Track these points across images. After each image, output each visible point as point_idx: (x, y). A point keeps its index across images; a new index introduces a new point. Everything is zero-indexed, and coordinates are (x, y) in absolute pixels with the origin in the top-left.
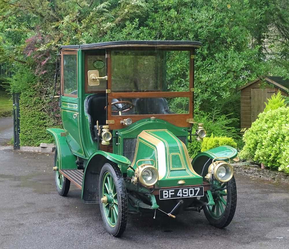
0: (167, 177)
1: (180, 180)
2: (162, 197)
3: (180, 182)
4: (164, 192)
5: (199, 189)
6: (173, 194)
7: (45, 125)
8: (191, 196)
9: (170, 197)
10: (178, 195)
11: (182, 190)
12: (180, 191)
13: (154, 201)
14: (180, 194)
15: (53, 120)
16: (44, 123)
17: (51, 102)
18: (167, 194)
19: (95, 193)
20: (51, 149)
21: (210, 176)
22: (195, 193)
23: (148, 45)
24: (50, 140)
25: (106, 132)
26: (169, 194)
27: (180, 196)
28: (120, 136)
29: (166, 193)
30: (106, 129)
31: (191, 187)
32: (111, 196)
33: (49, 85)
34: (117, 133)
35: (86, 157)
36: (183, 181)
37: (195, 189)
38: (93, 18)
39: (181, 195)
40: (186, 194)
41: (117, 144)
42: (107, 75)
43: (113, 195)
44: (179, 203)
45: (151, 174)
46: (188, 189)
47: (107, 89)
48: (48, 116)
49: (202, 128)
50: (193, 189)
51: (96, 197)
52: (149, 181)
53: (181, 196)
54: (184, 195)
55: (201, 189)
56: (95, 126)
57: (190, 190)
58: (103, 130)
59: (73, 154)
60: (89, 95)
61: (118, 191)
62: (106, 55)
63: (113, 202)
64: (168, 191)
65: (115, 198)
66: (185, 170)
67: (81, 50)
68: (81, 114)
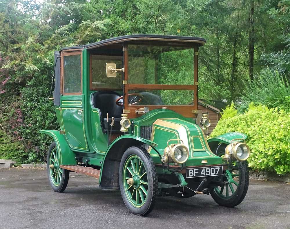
0: (192, 158)
1: (203, 159)
2: (188, 176)
3: (203, 162)
4: (190, 170)
5: (219, 168)
6: (198, 172)
7: (2, 142)
8: (212, 175)
9: (195, 176)
10: (202, 173)
11: (205, 169)
12: (204, 170)
13: (182, 179)
14: (203, 172)
15: (10, 138)
16: (2, 141)
17: (8, 120)
18: (192, 173)
19: (111, 179)
20: (9, 165)
21: (228, 157)
22: (216, 173)
23: (163, 39)
24: (8, 156)
25: (125, 120)
26: (194, 173)
27: (203, 175)
28: (136, 124)
29: (191, 171)
30: (124, 116)
31: (213, 166)
32: (136, 178)
33: (8, 104)
34: (133, 122)
35: (90, 151)
36: (205, 161)
37: (216, 168)
38: (54, 39)
39: (204, 174)
40: (208, 173)
41: (133, 132)
42: (124, 67)
43: (139, 176)
44: (203, 181)
45: (180, 153)
46: (210, 168)
47: (124, 80)
48: (5, 134)
49: (206, 118)
50: (214, 169)
51: (113, 184)
52: (180, 159)
53: (204, 175)
54: (207, 174)
55: (221, 168)
56: (105, 119)
57: (212, 169)
58: (122, 118)
59: (72, 150)
60: (94, 92)
61: (149, 170)
62: (123, 48)
63: (139, 183)
64: (193, 170)
65: (142, 179)
66: (205, 151)
67: (87, 49)
68: (85, 110)
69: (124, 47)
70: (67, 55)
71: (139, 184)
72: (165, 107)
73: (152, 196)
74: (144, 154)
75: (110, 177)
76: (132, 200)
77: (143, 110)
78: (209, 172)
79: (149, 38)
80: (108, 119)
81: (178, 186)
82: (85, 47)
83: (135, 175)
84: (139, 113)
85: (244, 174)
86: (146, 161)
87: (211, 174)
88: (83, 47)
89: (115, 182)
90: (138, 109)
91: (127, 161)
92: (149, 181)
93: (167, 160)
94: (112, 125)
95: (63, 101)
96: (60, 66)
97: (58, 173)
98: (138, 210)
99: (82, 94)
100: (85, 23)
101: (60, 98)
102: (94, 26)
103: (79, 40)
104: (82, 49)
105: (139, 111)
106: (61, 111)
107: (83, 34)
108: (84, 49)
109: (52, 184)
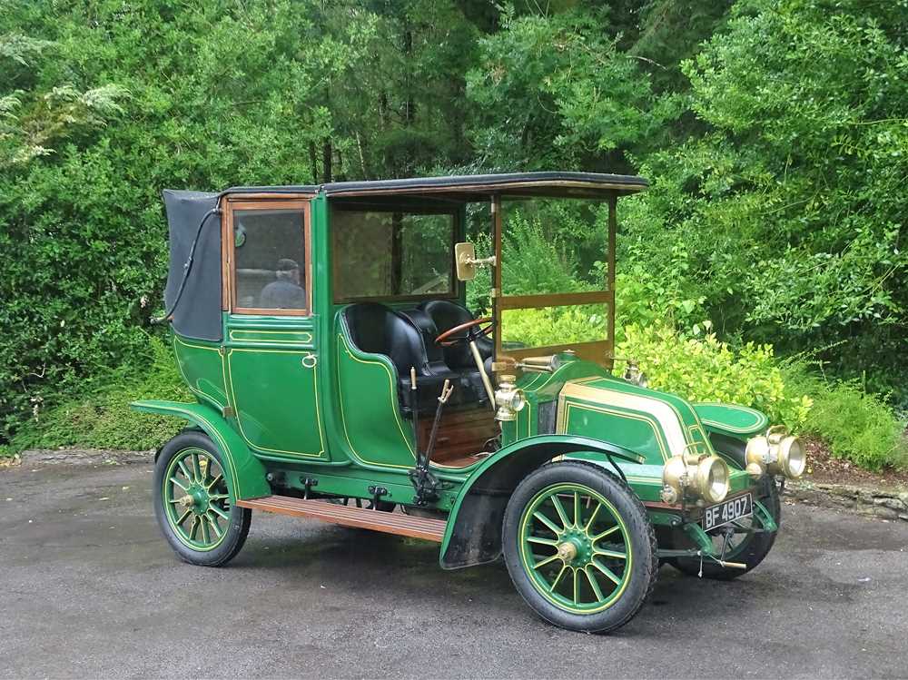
4: (707, 513)
5: (745, 499)
6: (718, 515)
8: (737, 516)
9: (714, 524)
10: (724, 517)
11: (728, 504)
12: (726, 507)
13: (704, 537)
18: (710, 518)
19: (467, 541)
22: (742, 511)
23: (589, 183)
26: (712, 517)
27: (725, 520)
28: (528, 398)
29: (709, 515)
30: (508, 382)
31: (738, 496)
35: (332, 461)
37: (742, 500)
39: (726, 516)
40: (732, 514)
42: (495, 255)
43: (587, 536)
47: (495, 287)
50: (739, 501)
51: (469, 552)
53: (727, 520)
54: (730, 517)
55: (748, 497)
57: (736, 502)
58: (501, 385)
59: (256, 457)
60: (345, 307)
61: (637, 524)
62: (493, 205)
63: (588, 554)
64: (711, 510)
65: (599, 544)
67: (329, 198)
68: (326, 356)
69: (495, 203)
70: (248, 208)
71: (589, 557)
72: (569, 351)
75: (463, 537)
76: (553, 595)
78: (732, 510)
80: (417, 382)
81: (691, 553)
82: (321, 190)
83: (572, 534)
84: (525, 369)
86: (625, 501)
87: (737, 514)
88: (316, 191)
89: (474, 547)
90: (519, 360)
91: (536, 498)
92: (638, 551)
93: (679, 496)
94: (442, 399)
95: (235, 328)
96: (221, 237)
97: (205, 518)
98: (587, 619)
99: (311, 314)
100: (59, 93)
101: (222, 322)
102: (89, 103)
103: (40, 137)
104: (309, 196)
105: (523, 365)
106: (226, 356)
107: (55, 119)
108: (317, 196)
109: (178, 543)
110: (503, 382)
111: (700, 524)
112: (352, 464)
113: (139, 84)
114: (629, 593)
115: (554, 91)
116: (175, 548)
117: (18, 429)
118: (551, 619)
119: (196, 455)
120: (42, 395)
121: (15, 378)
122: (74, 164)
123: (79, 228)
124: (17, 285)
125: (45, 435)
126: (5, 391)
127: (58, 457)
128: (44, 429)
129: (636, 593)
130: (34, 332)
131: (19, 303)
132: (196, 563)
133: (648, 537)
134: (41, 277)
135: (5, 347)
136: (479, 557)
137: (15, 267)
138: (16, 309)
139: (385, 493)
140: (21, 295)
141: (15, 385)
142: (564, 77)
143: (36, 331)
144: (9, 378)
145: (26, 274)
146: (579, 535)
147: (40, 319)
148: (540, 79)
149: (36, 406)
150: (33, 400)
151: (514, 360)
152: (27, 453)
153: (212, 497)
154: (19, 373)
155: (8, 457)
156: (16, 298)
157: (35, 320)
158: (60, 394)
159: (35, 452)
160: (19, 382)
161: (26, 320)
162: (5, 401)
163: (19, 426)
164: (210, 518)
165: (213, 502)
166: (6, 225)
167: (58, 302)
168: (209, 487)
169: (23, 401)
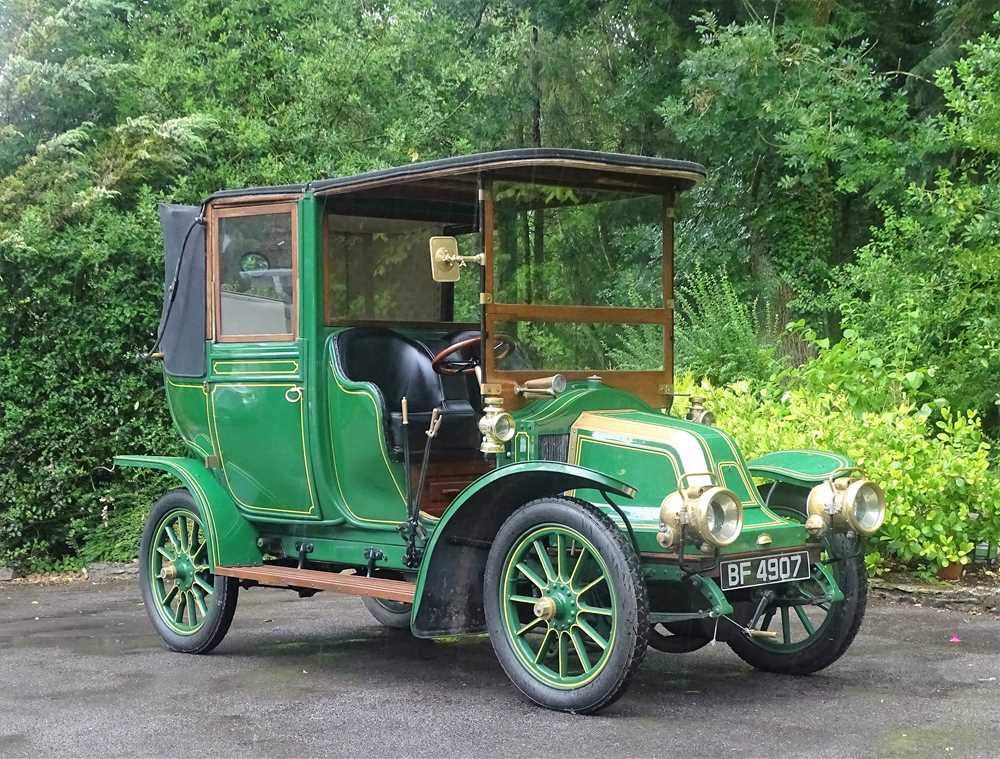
1: (759, 533)
2: (727, 582)
3: (762, 540)
4: (730, 567)
5: (799, 558)
6: (749, 572)
8: (785, 578)
9: (742, 582)
10: (759, 576)
12: (763, 563)
14: (762, 572)
18: (735, 574)
19: (447, 604)
21: (820, 522)
22: (792, 572)
25: (497, 415)
26: (739, 573)
27: (761, 581)
29: (733, 570)
30: (495, 405)
31: (783, 552)
32: (563, 596)
35: (323, 518)
36: (765, 537)
37: (793, 558)
39: (764, 576)
40: (773, 573)
41: (509, 454)
42: (484, 252)
43: (571, 590)
44: (764, 598)
46: (779, 558)
47: (484, 292)
50: (787, 559)
51: (451, 617)
53: (765, 580)
54: (770, 577)
55: (804, 557)
56: (396, 415)
57: (782, 560)
58: (486, 409)
59: (245, 518)
60: (338, 332)
61: (621, 571)
62: (480, 191)
63: (573, 612)
64: (738, 564)
65: (582, 598)
66: (759, 507)
67: (316, 197)
68: (313, 389)
69: (483, 188)
70: (233, 215)
71: (574, 616)
72: (595, 377)
73: (634, 649)
74: (597, 520)
75: (442, 598)
76: (538, 667)
77: (548, 386)
78: (775, 569)
79: (567, 161)
80: (408, 416)
81: (701, 614)
82: (308, 189)
83: (555, 588)
84: (526, 395)
85: (856, 573)
86: (607, 541)
87: (783, 576)
88: (303, 190)
89: (458, 612)
90: (521, 383)
91: (518, 545)
92: (623, 605)
93: (677, 537)
94: (431, 433)
95: (218, 360)
96: (206, 250)
97: (190, 593)
98: (572, 695)
99: (297, 339)
100: (134, 125)
101: (205, 353)
102: (166, 135)
103: (111, 178)
104: (296, 196)
105: (525, 389)
106: (209, 393)
107: (128, 157)
108: (305, 196)
109: (164, 628)
110: (487, 405)
111: (717, 580)
112: (345, 522)
113: (234, 114)
114: (615, 659)
115: (777, 118)
116: (159, 633)
117: (86, 537)
118: (536, 698)
119: (184, 518)
120: (111, 494)
121: (80, 472)
122: (145, 208)
123: (156, 288)
124: (85, 358)
125: (118, 545)
126: (70, 488)
127: (129, 571)
128: (116, 538)
129: (621, 658)
130: (102, 415)
131: (85, 381)
132: (179, 649)
133: (632, 587)
134: (111, 347)
135: (68, 434)
136: (465, 626)
137: (81, 335)
138: (81, 387)
139: (380, 557)
140: (89, 370)
141: (81, 482)
142: (791, 99)
143: (106, 415)
144: (74, 472)
145: (92, 343)
146: (563, 589)
147: (111, 399)
148: (759, 103)
149: (106, 508)
150: (102, 500)
151: (515, 383)
152: (96, 565)
153: (198, 568)
154: (85, 465)
155: (75, 572)
156: (82, 374)
157: (105, 401)
158: (136, 494)
159: (103, 565)
160: (86, 478)
161: (93, 400)
162: (70, 501)
163: (87, 533)
164: (196, 594)
165: (198, 574)
166: (67, 282)
167: (132, 378)
168: (194, 556)
169: (90, 501)
